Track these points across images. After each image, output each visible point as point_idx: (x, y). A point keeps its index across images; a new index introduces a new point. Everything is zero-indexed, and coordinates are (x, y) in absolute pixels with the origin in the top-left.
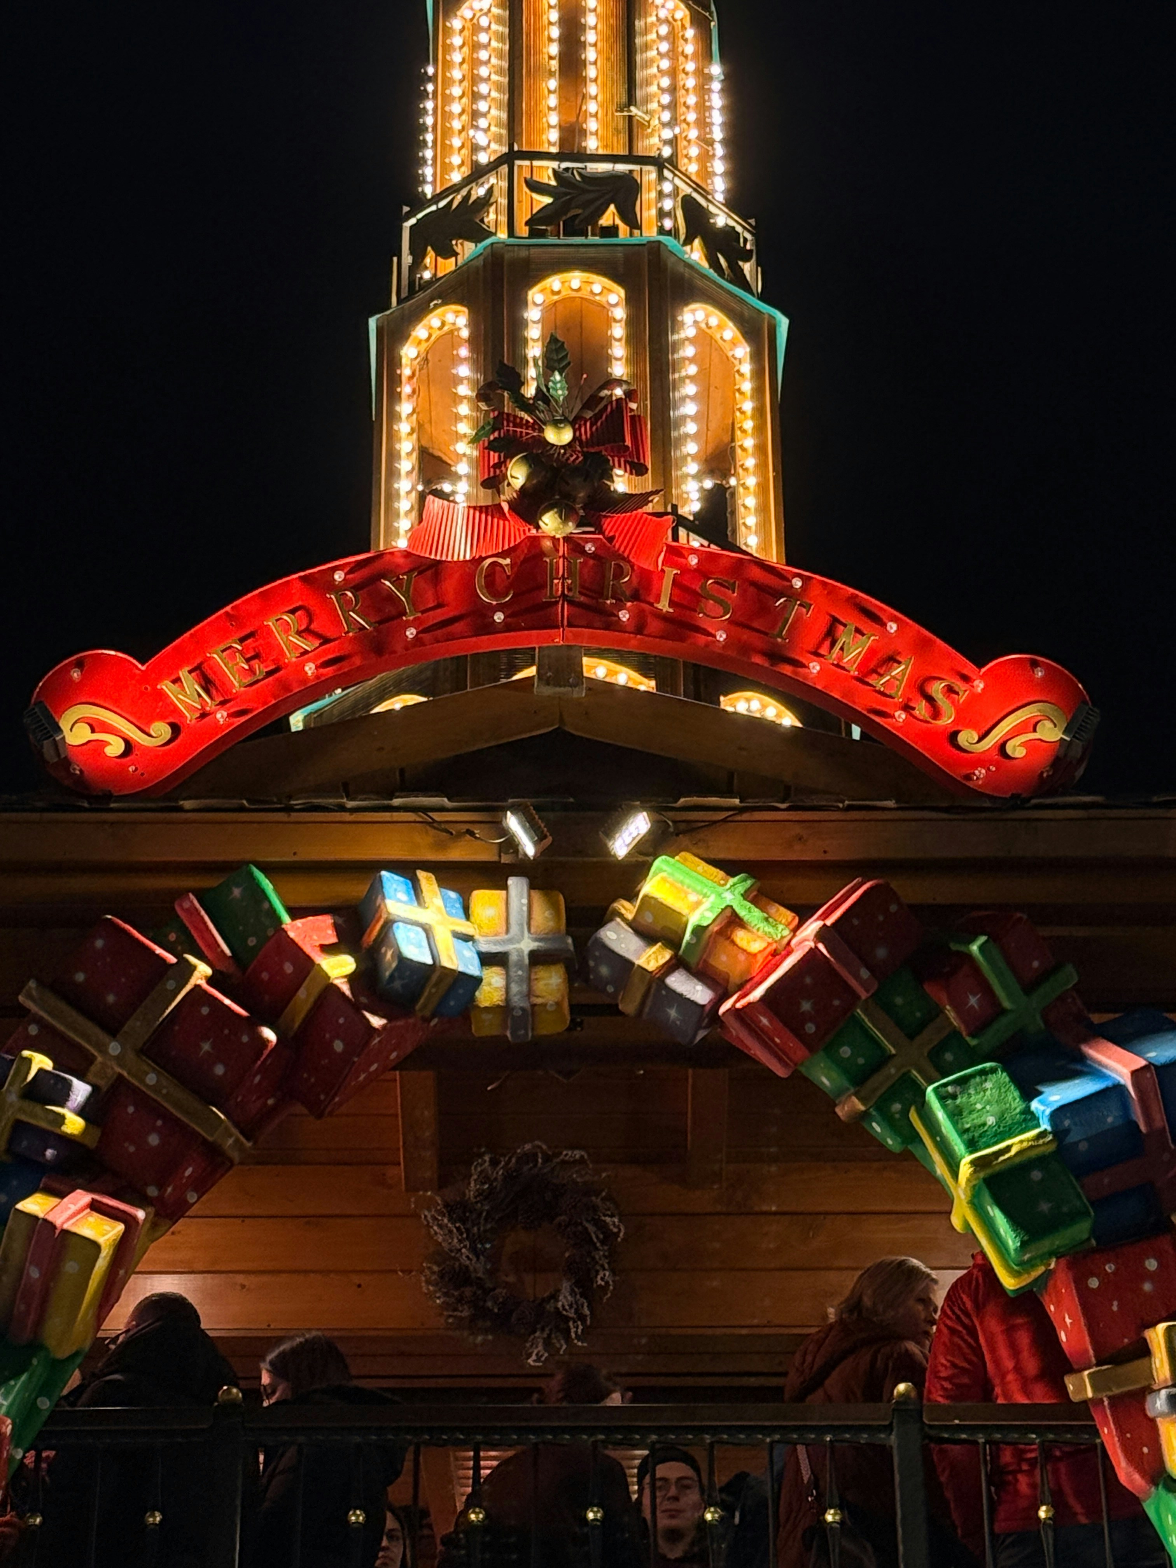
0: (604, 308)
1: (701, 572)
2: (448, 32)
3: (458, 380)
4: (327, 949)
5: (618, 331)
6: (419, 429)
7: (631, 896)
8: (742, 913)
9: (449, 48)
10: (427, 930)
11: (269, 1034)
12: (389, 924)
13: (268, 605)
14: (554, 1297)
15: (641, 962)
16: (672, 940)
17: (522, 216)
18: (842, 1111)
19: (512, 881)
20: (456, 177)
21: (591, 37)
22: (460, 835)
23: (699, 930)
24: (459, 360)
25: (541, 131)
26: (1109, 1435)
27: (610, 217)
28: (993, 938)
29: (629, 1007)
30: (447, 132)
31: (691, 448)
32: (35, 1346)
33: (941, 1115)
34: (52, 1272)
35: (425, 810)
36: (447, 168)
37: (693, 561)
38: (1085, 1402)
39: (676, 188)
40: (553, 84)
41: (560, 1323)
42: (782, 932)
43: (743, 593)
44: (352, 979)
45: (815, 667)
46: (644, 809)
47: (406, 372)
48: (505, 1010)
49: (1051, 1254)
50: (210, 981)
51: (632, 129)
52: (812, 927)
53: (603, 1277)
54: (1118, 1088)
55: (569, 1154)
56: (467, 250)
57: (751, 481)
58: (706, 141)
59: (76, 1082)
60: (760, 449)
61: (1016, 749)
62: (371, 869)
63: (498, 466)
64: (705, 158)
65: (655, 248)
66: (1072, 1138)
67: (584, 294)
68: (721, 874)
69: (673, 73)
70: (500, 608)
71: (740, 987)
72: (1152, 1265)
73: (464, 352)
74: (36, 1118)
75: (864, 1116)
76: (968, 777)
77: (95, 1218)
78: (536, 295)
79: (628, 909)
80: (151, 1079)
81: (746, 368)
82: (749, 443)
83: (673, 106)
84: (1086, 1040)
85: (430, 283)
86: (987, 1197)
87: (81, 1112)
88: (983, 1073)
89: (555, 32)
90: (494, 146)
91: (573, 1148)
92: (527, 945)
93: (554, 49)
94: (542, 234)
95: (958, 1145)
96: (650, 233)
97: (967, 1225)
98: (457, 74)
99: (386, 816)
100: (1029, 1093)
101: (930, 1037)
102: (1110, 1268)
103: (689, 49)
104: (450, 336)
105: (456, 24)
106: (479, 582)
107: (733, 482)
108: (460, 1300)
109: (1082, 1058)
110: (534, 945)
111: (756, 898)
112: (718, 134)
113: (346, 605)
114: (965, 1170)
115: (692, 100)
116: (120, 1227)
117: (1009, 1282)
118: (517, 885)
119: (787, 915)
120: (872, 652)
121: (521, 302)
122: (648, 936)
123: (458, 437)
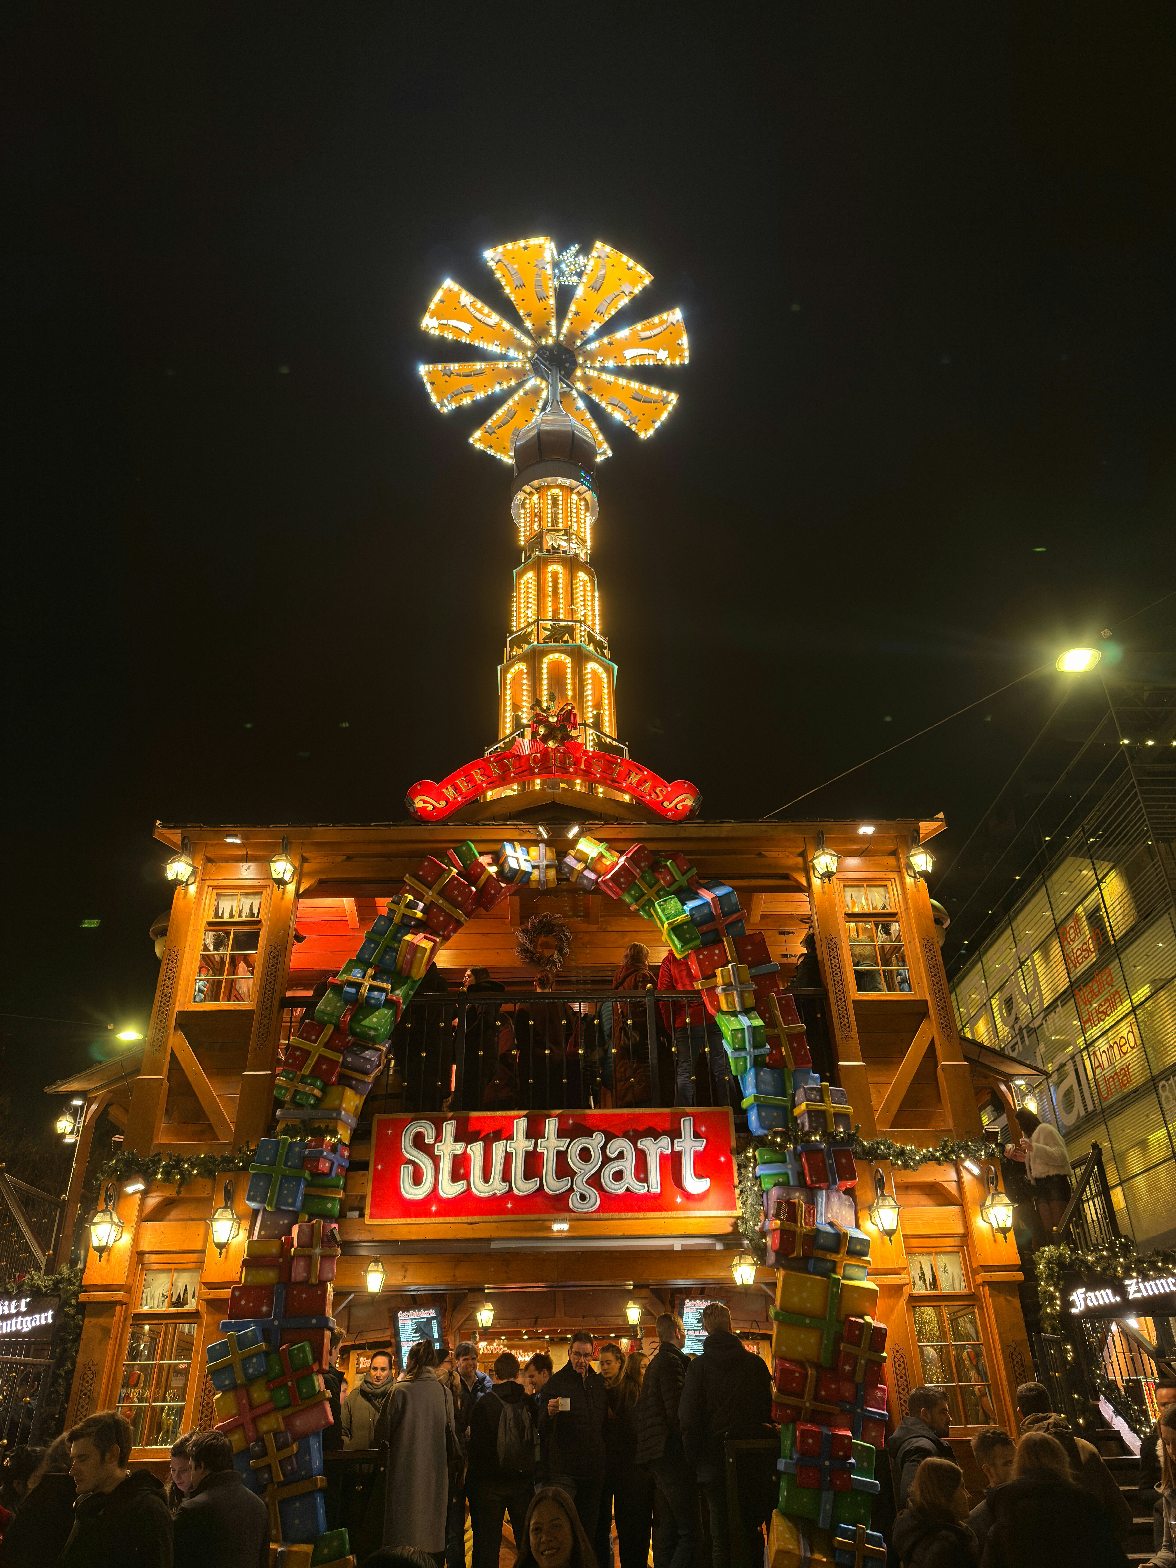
0: (565, 664)
1: (593, 757)
2: (520, 584)
3: (523, 684)
4: (490, 865)
5: (569, 670)
6: (512, 698)
7: (573, 849)
8: (604, 854)
9: (520, 588)
10: (517, 859)
11: (474, 889)
12: (507, 857)
13: (473, 767)
14: (552, 956)
15: (576, 867)
16: (586, 862)
17: (542, 637)
18: (632, 909)
19: (540, 845)
20: (522, 626)
21: (561, 586)
22: (526, 832)
23: (592, 859)
24: (523, 679)
25: (547, 613)
26: (705, 998)
27: (566, 637)
28: (674, 860)
29: (573, 880)
30: (520, 613)
31: (590, 704)
32: (409, 977)
33: (659, 910)
34: (414, 956)
35: (516, 825)
36: (520, 623)
37: (591, 754)
38: (699, 990)
39: (585, 629)
40: (550, 599)
41: (554, 963)
42: (616, 859)
43: (604, 763)
44: (496, 873)
45: (624, 784)
46: (577, 824)
47: (509, 682)
48: (539, 881)
49: (689, 949)
50: (457, 874)
51: (573, 612)
52: (623, 858)
53: (566, 950)
54: (708, 903)
55: (556, 915)
56: (526, 647)
57: (607, 713)
58: (594, 615)
59: (420, 903)
60: (610, 703)
61: (679, 807)
62: (502, 841)
63: (536, 727)
64: (594, 620)
65: (579, 647)
66: (695, 917)
67: (559, 659)
68: (598, 842)
69: (584, 596)
70: (537, 768)
71: (604, 874)
72: (717, 952)
73: (525, 676)
74: (409, 912)
75: (638, 910)
76: (667, 815)
77: (425, 941)
78: (545, 660)
79: (573, 852)
80: (441, 902)
81: (605, 680)
82: (606, 702)
83: (584, 605)
84: (699, 889)
85: (515, 656)
86: (672, 933)
87: (421, 911)
88: (671, 898)
89: (550, 584)
90: (533, 617)
91: (558, 914)
92: (545, 863)
93: (550, 589)
94: (547, 643)
95: (664, 919)
96: (578, 642)
97: (667, 941)
98: (522, 596)
99: (506, 827)
100: (683, 904)
101: (656, 888)
102: (705, 953)
103: (589, 589)
104: (521, 672)
105: (522, 581)
106: (531, 761)
107: (602, 712)
108: (526, 957)
109: (698, 894)
110: (547, 863)
111: (607, 849)
112: (597, 613)
113: (494, 766)
114: (666, 926)
115: (590, 603)
116: (433, 943)
117: (678, 957)
118: (542, 846)
119: (617, 854)
120: (640, 780)
121: (541, 662)
122: (579, 860)
123: (524, 701)
